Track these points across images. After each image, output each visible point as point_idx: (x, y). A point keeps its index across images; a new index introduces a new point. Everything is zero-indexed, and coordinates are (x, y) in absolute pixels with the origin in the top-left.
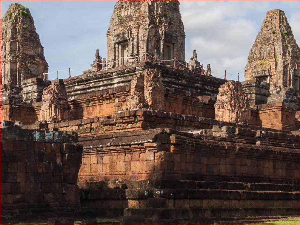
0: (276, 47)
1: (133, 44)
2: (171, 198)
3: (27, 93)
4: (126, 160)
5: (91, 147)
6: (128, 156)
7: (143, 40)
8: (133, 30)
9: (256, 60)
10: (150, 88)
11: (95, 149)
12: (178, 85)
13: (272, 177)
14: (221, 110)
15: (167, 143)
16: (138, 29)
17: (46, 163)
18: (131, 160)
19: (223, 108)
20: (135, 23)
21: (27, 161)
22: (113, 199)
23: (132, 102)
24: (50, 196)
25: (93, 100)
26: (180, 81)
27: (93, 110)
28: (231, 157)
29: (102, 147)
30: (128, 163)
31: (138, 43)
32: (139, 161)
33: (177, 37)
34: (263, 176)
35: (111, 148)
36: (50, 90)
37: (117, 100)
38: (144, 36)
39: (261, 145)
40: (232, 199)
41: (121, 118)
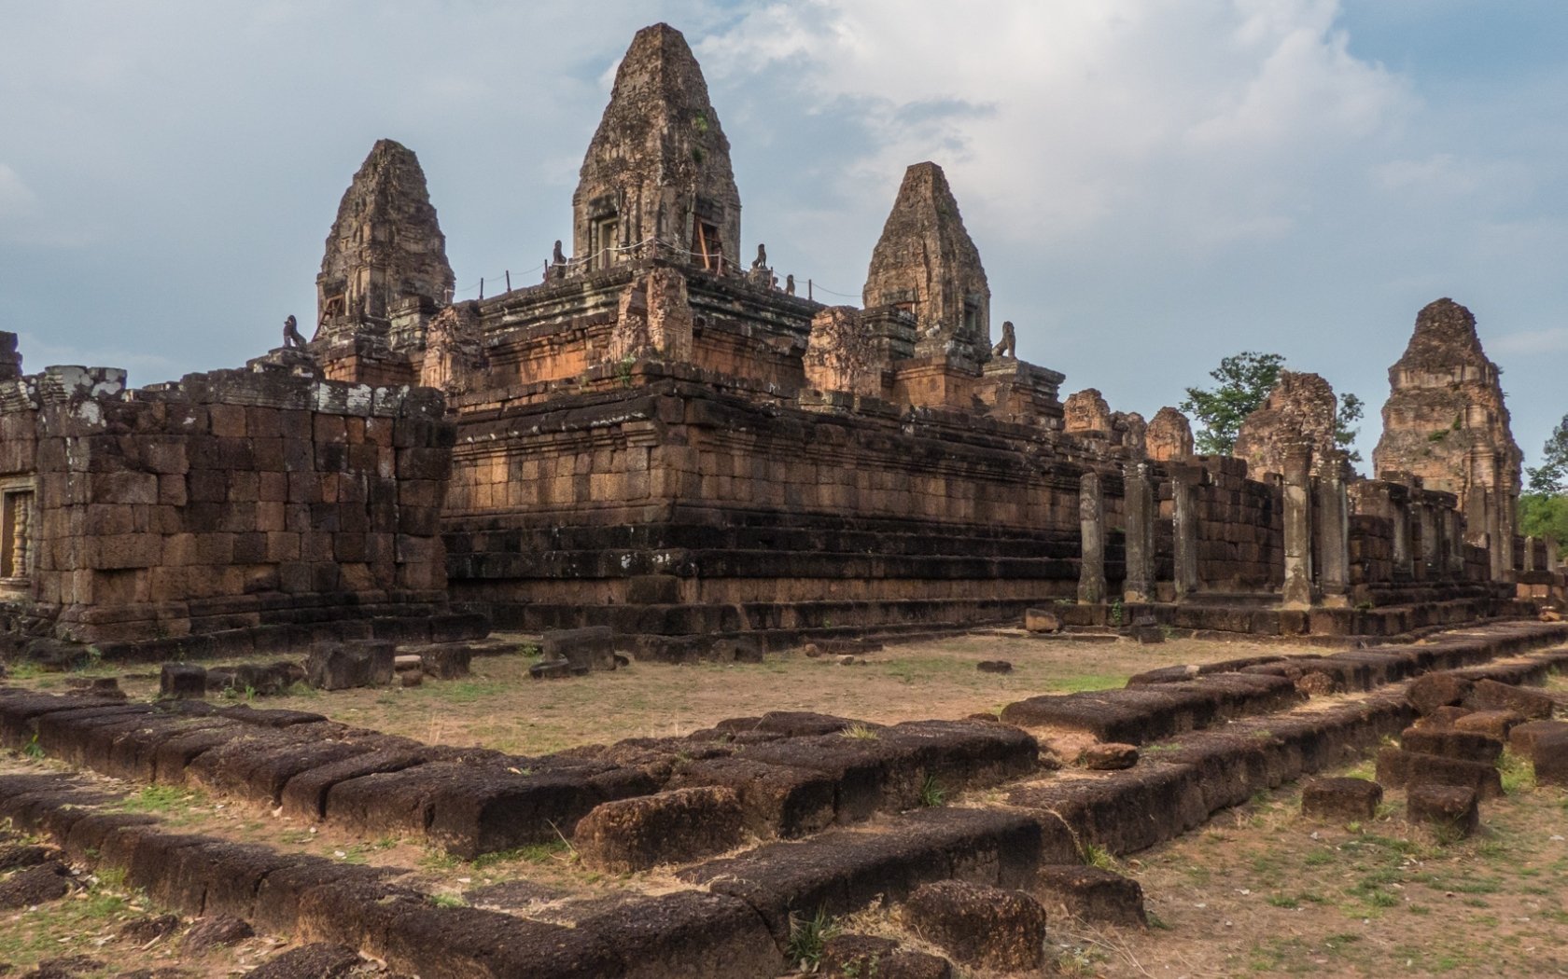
0: (928, 242)
1: (628, 221)
2: (691, 577)
3: (398, 333)
4: (578, 471)
5: (493, 436)
6: (586, 458)
7: (650, 213)
8: (630, 191)
9: (887, 269)
10: (661, 312)
11: (502, 443)
12: (725, 312)
13: (943, 519)
14: (818, 369)
15: (683, 423)
16: (640, 187)
17: (349, 476)
18: (591, 471)
19: (822, 364)
20: (634, 174)
21: (289, 468)
22: (541, 579)
23: (619, 345)
24: (361, 570)
25: (540, 345)
26: (729, 306)
27: (539, 367)
28: (847, 466)
29: (520, 437)
30: (582, 480)
31: (639, 218)
32: (609, 472)
33: (722, 208)
34: (923, 516)
35: (541, 439)
36: (442, 322)
37: (589, 346)
38: (652, 203)
39: (916, 435)
40: (849, 578)
41: (595, 381)
